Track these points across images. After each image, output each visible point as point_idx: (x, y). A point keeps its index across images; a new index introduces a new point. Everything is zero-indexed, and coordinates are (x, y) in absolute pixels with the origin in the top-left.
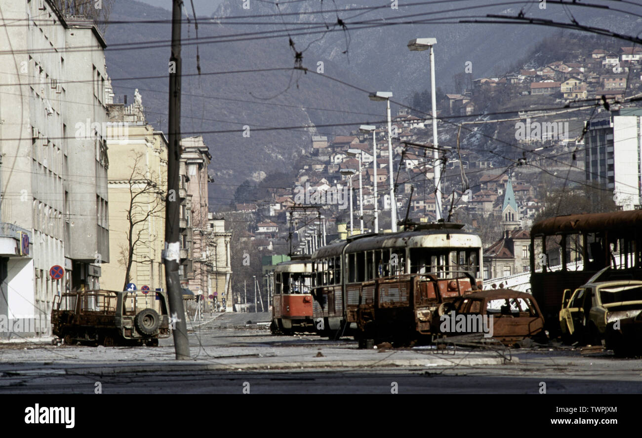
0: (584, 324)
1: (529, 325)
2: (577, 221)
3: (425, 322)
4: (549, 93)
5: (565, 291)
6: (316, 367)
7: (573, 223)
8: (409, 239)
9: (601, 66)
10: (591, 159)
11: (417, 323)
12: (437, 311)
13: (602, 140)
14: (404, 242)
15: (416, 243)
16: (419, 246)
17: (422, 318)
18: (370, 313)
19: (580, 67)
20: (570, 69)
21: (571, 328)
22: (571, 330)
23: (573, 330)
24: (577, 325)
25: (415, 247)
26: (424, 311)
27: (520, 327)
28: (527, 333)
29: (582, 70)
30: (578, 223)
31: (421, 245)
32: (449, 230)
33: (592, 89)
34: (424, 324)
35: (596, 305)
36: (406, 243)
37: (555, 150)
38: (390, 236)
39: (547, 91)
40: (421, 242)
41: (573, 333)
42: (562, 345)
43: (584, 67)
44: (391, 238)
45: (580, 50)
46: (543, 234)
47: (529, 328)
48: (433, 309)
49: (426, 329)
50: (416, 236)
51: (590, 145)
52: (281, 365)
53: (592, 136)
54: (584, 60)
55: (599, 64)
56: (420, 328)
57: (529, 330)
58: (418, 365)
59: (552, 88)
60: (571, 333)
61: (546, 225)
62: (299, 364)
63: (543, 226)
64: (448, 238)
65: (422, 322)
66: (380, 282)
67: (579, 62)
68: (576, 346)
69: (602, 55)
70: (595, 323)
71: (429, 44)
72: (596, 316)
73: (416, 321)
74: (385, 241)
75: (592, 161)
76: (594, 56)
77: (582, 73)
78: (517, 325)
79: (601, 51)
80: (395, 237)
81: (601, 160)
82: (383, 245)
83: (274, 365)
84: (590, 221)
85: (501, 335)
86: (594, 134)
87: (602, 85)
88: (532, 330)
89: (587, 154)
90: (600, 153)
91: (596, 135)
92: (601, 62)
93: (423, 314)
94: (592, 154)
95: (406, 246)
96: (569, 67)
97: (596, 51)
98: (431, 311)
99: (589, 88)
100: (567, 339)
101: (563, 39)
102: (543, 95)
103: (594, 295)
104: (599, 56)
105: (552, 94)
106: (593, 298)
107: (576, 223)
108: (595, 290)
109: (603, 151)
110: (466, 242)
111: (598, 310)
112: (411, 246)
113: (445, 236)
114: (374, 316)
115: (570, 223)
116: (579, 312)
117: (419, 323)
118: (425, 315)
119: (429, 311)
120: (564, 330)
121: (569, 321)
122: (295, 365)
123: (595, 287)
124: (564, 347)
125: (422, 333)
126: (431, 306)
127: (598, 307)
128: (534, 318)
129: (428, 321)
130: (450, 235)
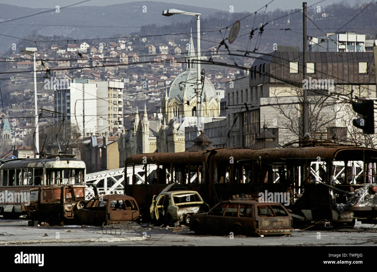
0: (164, 215)
1: (132, 214)
2: (154, 157)
3: (69, 212)
4: (28, 67)
5: (154, 196)
6: (48, 243)
7: (152, 158)
8: (45, 163)
9: (56, 54)
10: (58, 106)
11: (65, 212)
12: (76, 205)
13: (64, 96)
14: (42, 164)
15: (50, 165)
16: (51, 167)
17: (68, 210)
18: (34, 206)
19: (44, 54)
20: (39, 55)
21: (157, 216)
22: (157, 217)
23: (158, 217)
24: (160, 215)
25: (49, 167)
26: (69, 206)
27: (128, 215)
28: (131, 219)
29: (46, 55)
30: (154, 158)
31: (53, 167)
32: (68, 158)
33: (52, 66)
34: (68, 213)
35: (171, 204)
36: (43, 165)
37: (31, 100)
38: (33, 161)
39: (27, 67)
40: (53, 165)
41: (158, 219)
42: (154, 226)
43: (47, 54)
44: (33, 162)
45: (44, 45)
46: (133, 164)
47: (132, 216)
48: (74, 204)
49: (69, 216)
50: (50, 161)
51: (57, 99)
52: (28, 242)
53: (58, 94)
54: (47, 50)
55: (55, 53)
56: (66, 215)
57: (132, 217)
58: (103, 241)
59: (29, 65)
60: (157, 219)
61: (135, 159)
62: (38, 241)
63: (133, 159)
64: (68, 163)
65: (67, 211)
66: (41, 189)
67: (44, 51)
68: (163, 227)
69: (57, 48)
70: (171, 214)
71: (33, 51)
72: (171, 210)
73: (64, 211)
74: (29, 164)
75: (58, 107)
76: (52, 48)
77: (46, 57)
78: (126, 214)
79: (56, 45)
80: (36, 162)
81: (63, 107)
82: (28, 166)
83: (24, 242)
84: (162, 157)
85: (118, 220)
86: (59, 93)
87: (57, 65)
88: (134, 217)
89: (56, 103)
90: (63, 103)
91: (60, 94)
92: (56, 51)
93: (68, 207)
94: (58, 103)
95: (44, 167)
96: (39, 54)
97: (53, 45)
98: (72, 206)
99: (50, 66)
100: (157, 223)
101: (35, 38)
102: (24, 68)
103: (170, 199)
104: (55, 48)
105: (30, 68)
106: (169, 200)
107: (153, 158)
108: (171, 196)
109: (64, 102)
110: (78, 165)
111: (173, 207)
112: (47, 167)
113: (66, 162)
114: (36, 207)
115: (150, 158)
116: (162, 208)
117: (66, 212)
118: (69, 208)
119: (71, 206)
120: (152, 217)
121: (157, 213)
122: (36, 241)
123: (171, 194)
124: (156, 227)
125: (67, 218)
126: (73, 203)
127: (173, 205)
128: (135, 211)
129: (71, 211)
130: (69, 161)
